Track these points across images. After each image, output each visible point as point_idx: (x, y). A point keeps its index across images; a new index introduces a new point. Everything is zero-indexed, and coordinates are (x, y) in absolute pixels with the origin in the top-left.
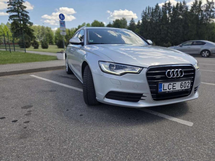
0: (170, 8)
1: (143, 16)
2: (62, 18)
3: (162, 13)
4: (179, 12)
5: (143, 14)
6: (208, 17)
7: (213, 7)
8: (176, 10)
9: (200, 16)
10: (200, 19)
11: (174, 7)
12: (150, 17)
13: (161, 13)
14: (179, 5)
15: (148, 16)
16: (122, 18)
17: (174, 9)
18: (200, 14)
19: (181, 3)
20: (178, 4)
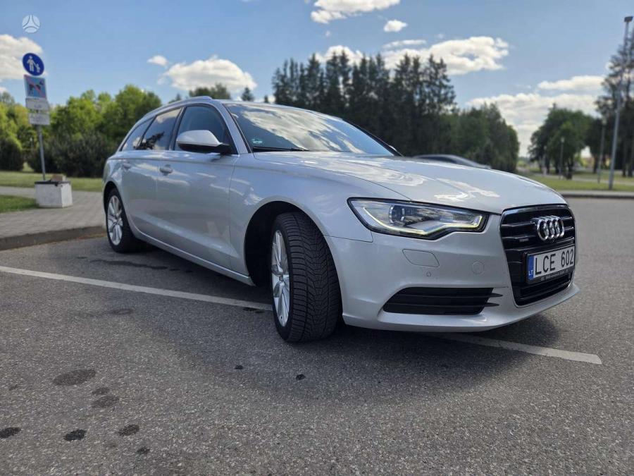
0: (346, 69)
1: (277, 86)
2: (35, 68)
3: (328, 81)
4: (369, 81)
5: (278, 79)
6: (436, 100)
7: (445, 77)
8: (361, 76)
9: (417, 97)
10: (417, 104)
11: (355, 67)
12: (297, 88)
13: (324, 80)
14: (368, 65)
15: (292, 87)
16: (214, 86)
17: (356, 73)
18: (418, 90)
19: (371, 61)
20: (364, 61)
